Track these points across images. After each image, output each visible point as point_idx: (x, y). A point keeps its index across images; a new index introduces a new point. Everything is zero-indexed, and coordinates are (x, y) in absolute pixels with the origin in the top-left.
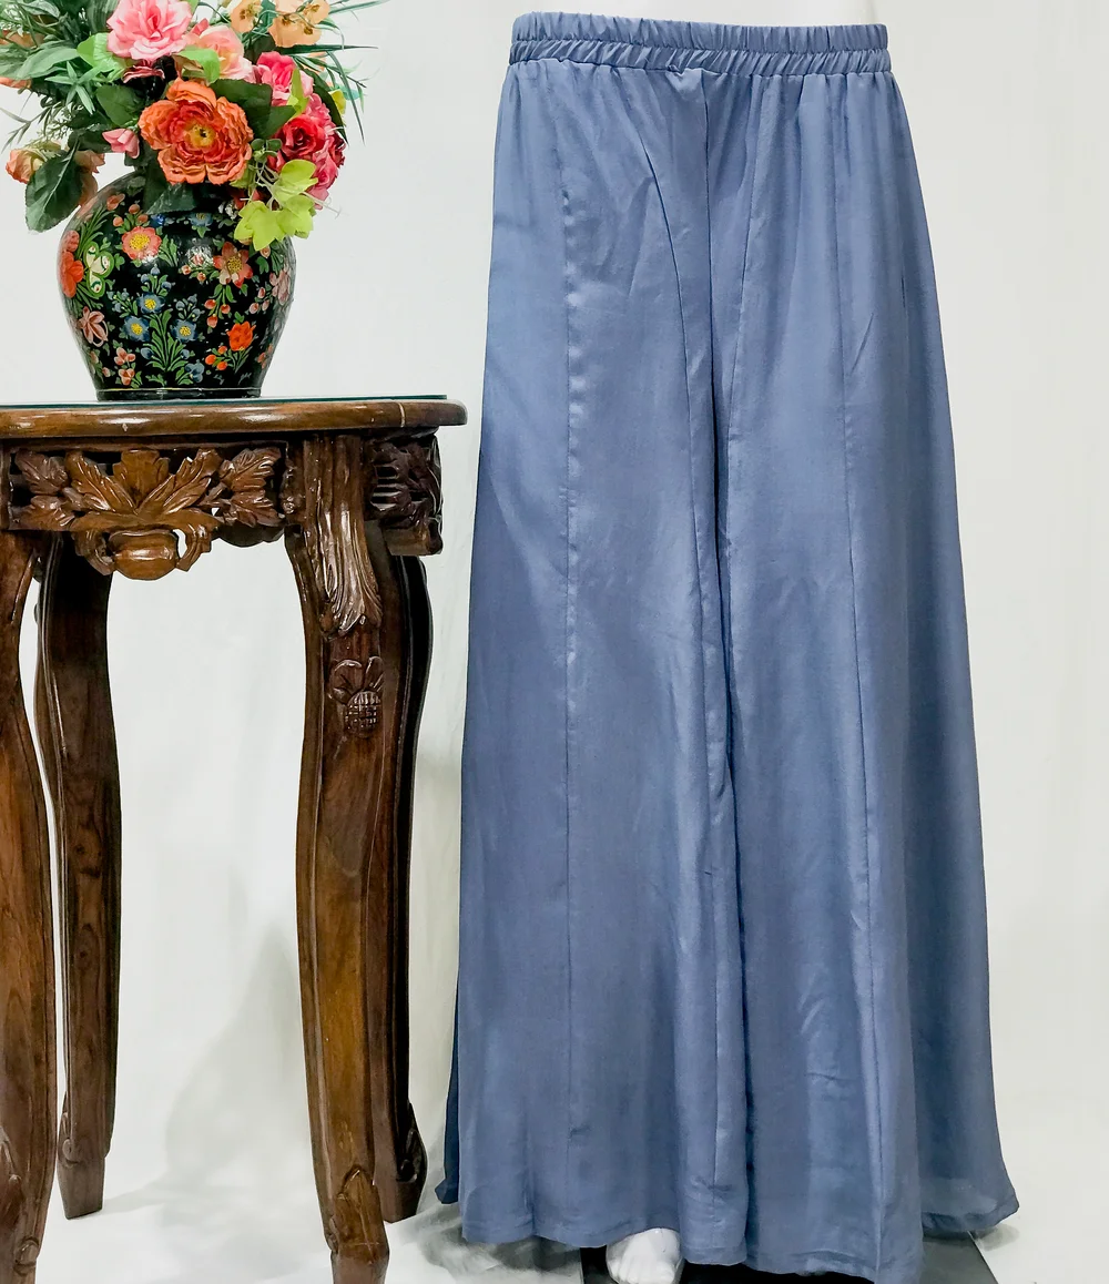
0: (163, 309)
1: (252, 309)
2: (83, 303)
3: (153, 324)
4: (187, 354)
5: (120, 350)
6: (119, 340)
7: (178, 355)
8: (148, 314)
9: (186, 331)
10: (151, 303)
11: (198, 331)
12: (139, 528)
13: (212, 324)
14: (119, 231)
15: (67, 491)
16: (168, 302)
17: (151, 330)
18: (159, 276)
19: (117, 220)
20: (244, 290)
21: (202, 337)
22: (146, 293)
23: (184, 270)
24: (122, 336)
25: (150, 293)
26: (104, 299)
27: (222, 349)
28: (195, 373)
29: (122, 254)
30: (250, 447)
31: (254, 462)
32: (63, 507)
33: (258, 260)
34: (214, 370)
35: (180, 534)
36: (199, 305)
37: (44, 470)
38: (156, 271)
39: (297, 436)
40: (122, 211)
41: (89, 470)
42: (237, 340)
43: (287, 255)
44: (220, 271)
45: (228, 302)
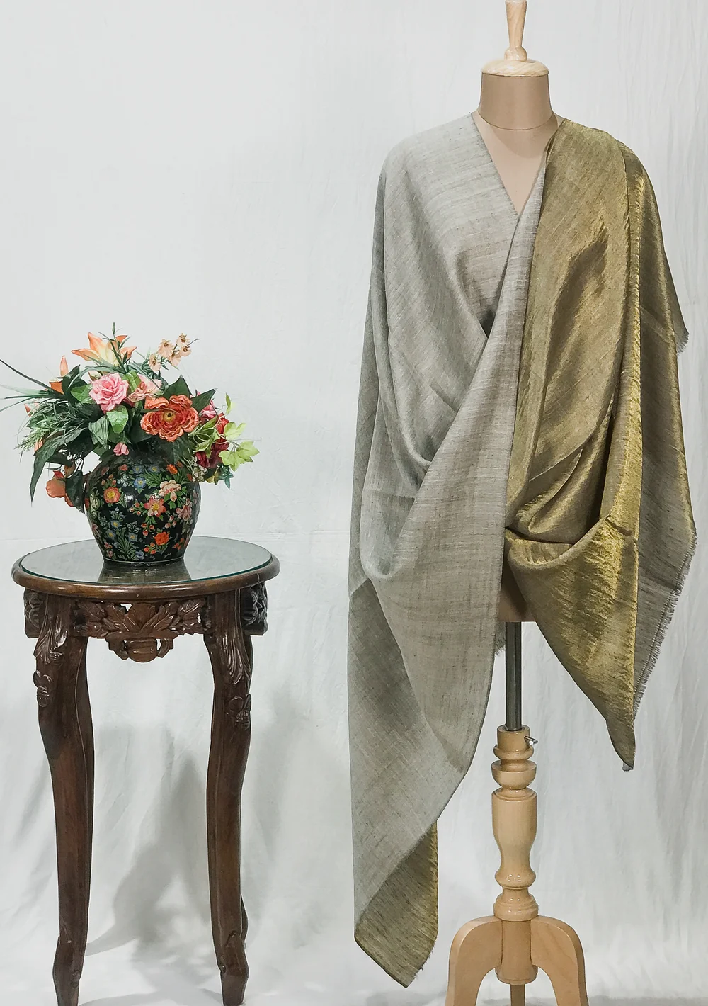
0: (122, 527)
1: (167, 526)
3: (118, 533)
4: (135, 547)
7: (131, 547)
8: (116, 529)
9: (133, 537)
10: (116, 524)
11: (138, 538)
12: (140, 639)
13: (146, 534)
14: (104, 488)
15: (105, 619)
16: (124, 524)
17: (117, 536)
18: (119, 512)
19: (103, 482)
20: (161, 518)
21: (141, 540)
23: (130, 510)
24: (106, 536)
25: (114, 519)
26: (97, 519)
27: (152, 545)
28: (140, 555)
29: (104, 499)
30: (192, 600)
31: (194, 607)
32: (103, 627)
33: (169, 504)
34: (149, 554)
35: (158, 640)
36: (138, 526)
37: (93, 610)
38: (117, 509)
39: (214, 594)
40: (106, 477)
41: (118, 612)
42: (160, 540)
43: (188, 496)
44: (148, 510)
45: (152, 524)
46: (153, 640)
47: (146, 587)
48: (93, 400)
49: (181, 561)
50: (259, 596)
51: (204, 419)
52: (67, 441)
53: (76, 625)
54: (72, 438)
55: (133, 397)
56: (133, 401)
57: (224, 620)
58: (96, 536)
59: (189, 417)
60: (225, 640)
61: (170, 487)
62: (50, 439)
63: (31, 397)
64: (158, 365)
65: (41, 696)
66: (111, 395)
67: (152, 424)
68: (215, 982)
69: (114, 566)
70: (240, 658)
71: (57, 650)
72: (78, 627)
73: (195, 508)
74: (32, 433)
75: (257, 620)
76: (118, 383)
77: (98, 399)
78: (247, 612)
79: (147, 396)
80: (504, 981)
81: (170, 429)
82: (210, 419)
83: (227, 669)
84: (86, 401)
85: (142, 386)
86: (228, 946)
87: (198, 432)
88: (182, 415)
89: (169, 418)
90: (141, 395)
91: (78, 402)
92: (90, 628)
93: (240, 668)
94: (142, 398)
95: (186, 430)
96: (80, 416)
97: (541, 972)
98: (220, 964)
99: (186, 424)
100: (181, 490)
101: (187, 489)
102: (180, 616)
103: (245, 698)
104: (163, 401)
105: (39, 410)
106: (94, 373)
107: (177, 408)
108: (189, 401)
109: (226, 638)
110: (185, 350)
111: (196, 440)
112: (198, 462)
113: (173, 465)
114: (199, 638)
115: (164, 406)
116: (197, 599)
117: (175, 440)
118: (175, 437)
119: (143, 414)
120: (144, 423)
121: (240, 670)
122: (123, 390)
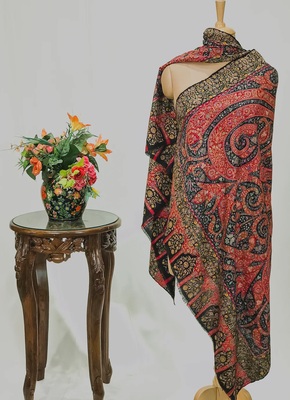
0: (63, 205)
1: (81, 203)
2: (46, 201)
3: (61, 207)
4: (67, 213)
5: (54, 211)
6: (54, 210)
8: (60, 205)
9: (67, 209)
12: (57, 253)
13: (73, 207)
14: (54, 188)
16: (64, 203)
18: (62, 198)
19: (54, 186)
20: (79, 200)
21: (70, 210)
22: (59, 202)
23: (67, 197)
24: (54, 209)
25: (60, 202)
26: (51, 202)
27: (74, 211)
28: (69, 216)
29: (55, 193)
30: (79, 237)
32: (42, 248)
33: (82, 194)
34: (73, 215)
35: (65, 254)
36: (70, 204)
37: (38, 241)
38: (61, 197)
39: (88, 235)
40: (54, 184)
41: (48, 242)
42: (77, 209)
44: (74, 197)
45: (76, 203)
46: (63, 254)
53: (30, 247)
57: (93, 246)
65: (17, 276)
71: (22, 257)
78: (104, 243)
83: (94, 267)
86: (95, 382)
92: (36, 248)
93: (99, 266)
98: (92, 389)
102: (74, 244)
103: (101, 280)
109: (94, 254)
116: (81, 237)
121: (99, 268)
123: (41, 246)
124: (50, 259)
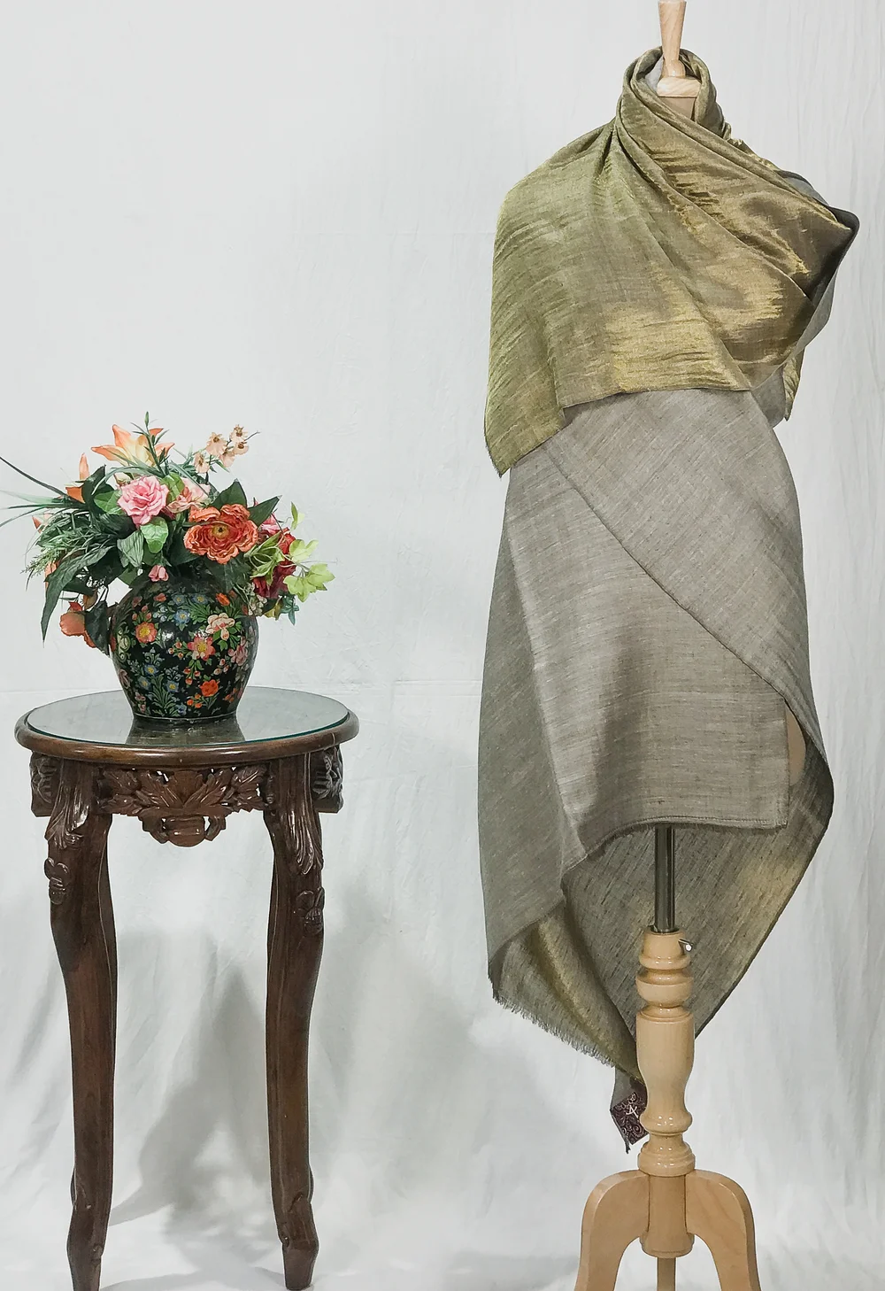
0: (159, 673)
1: (216, 672)
3: (153, 681)
4: (175, 699)
5: (136, 694)
6: (136, 688)
7: (170, 699)
8: (151, 676)
9: (173, 686)
10: (151, 670)
11: (180, 687)
12: (185, 816)
13: (189, 683)
14: (135, 623)
15: (138, 792)
16: (161, 669)
17: (152, 685)
18: (155, 654)
19: (135, 615)
20: (209, 662)
21: (183, 690)
22: (146, 664)
23: (170, 651)
24: (138, 686)
25: (149, 664)
26: (126, 663)
27: (197, 697)
28: (181, 710)
29: (135, 638)
30: (250, 766)
31: (250, 776)
32: (135, 802)
33: (219, 643)
34: (193, 708)
35: (206, 818)
36: (180, 672)
37: (123, 780)
38: (153, 651)
39: (277, 759)
40: (138, 609)
41: (154, 782)
42: (207, 691)
43: (244, 634)
44: (192, 651)
45: (198, 670)
46: (200, 818)
47: (191, 750)
48: (123, 511)
49: (233, 717)
50: (333, 762)
51: (264, 535)
52: (90, 563)
53: (100, 798)
54: (95, 559)
55: (173, 505)
56: (174, 511)
57: (290, 792)
58: (124, 685)
59: (246, 533)
60: (291, 818)
61: (219, 622)
62: (65, 560)
63: (42, 506)
64: (205, 465)
65: (54, 891)
66: (145, 504)
67: (198, 540)
68: (275, 1259)
69: (147, 722)
70: (310, 841)
71: (75, 832)
72: (103, 802)
73: (252, 649)
74: (44, 552)
75: (331, 793)
76: (155, 488)
77: (129, 508)
78: (319, 783)
79: (191, 505)
80: (651, 1253)
81: (222, 548)
82: (271, 535)
83: (294, 854)
84: (114, 511)
85: (185, 493)
86: (292, 1212)
87: (255, 552)
88: (236, 529)
89: (220, 534)
90: (184, 504)
91: (103, 512)
92: (118, 803)
93: (311, 854)
94: (185, 508)
95: (242, 549)
96: (106, 530)
97: (698, 1241)
98: (281, 1235)
99: (243, 542)
100: (235, 626)
101: (242, 625)
102: (235, 787)
103: (316, 893)
104: (213, 512)
105: (52, 524)
106: (122, 476)
107: (231, 521)
108: (246, 512)
109: (293, 816)
110: (241, 446)
111: (252, 563)
112: (256, 591)
113: (224, 594)
114: (257, 815)
115: (214, 518)
116: (256, 765)
117: (228, 562)
118: (228, 558)
119: (186, 529)
120: (188, 540)
121: (311, 857)
122: (161, 498)
123: (133, 795)
124: (164, 834)
